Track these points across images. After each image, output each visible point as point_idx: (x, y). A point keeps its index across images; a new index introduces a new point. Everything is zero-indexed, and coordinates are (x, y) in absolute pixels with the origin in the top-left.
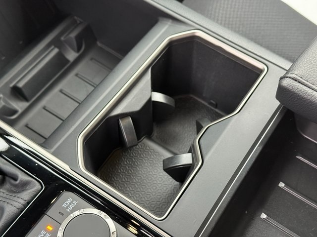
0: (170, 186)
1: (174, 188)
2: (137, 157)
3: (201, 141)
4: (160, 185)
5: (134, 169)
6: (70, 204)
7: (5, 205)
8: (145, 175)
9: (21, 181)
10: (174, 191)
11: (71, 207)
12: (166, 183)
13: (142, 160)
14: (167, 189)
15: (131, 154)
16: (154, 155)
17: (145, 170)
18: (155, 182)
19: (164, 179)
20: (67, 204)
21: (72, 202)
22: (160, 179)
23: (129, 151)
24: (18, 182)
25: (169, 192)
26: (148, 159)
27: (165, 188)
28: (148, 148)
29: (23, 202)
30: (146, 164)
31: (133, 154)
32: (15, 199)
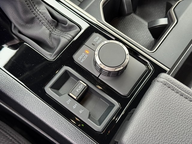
0: (148, 41)
1: (151, 43)
2: (128, 23)
3: (175, 9)
4: (142, 41)
5: (126, 31)
6: (98, 40)
7: (61, 37)
8: (133, 35)
9: (69, 25)
10: (150, 45)
11: (99, 41)
12: (146, 39)
13: (131, 25)
14: (146, 43)
15: (124, 22)
16: (139, 23)
17: (133, 31)
18: (139, 39)
19: (144, 37)
20: (96, 39)
21: (99, 39)
22: (142, 37)
23: (123, 20)
24: (67, 25)
25: (147, 45)
26: (135, 25)
27: (145, 43)
28: (134, 19)
29: (71, 37)
30: (133, 28)
31: (125, 22)
32: (66, 34)
